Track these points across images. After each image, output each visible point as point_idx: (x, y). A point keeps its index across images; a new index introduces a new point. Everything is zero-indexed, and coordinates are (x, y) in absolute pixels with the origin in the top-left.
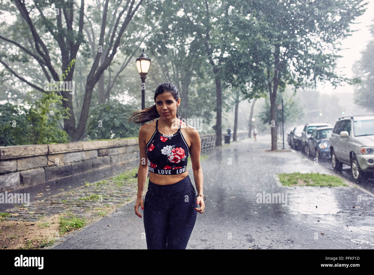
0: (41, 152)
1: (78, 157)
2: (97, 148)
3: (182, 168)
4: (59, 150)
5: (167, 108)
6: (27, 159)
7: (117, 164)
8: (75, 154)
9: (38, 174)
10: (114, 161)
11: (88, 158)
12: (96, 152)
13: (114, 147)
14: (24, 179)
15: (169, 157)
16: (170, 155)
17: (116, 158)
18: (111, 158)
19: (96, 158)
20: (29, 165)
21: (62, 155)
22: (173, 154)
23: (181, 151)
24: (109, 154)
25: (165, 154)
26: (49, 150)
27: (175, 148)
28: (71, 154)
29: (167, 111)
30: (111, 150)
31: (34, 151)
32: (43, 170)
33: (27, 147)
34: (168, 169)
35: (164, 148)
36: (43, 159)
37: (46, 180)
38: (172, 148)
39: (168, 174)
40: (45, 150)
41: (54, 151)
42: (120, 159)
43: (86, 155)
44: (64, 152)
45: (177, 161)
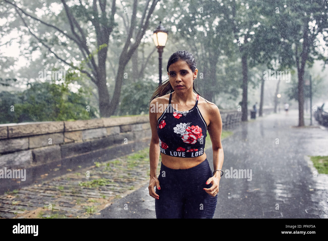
0: (56, 129)
1: (99, 133)
2: (119, 124)
3: (198, 151)
4: (76, 127)
5: (181, 80)
6: (40, 137)
7: (141, 140)
8: (94, 130)
9: (53, 152)
10: (137, 136)
11: (109, 134)
12: (118, 128)
13: (137, 123)
14: (36, 156)
15: (183, 137)
16: (184, 134)
17: (140, 133)
18: (134, 134)
19: (118, 134)
20: (43, 142)
21: (80, 132)
22: (187, 133)
23: (198, 129)
24: (132, 131)
25: (178, 133)
26: (65, 127)
27: (191, 126)
28: (90, 131)
29: (181, 84)
30: (134, 126)
31: (48, 128)
32: (59, 147)
33: (39, 124)
34: (181, 151)
35: (177, 125)
36: (59, 137)
37: (62, 157)
38: (187, 126)
39: (181, 156)
40: (61, 126)
41: (71, 128)
42: (144, 135)
43: (107, 132)
44: (82, 128)
45: (193, 141)
